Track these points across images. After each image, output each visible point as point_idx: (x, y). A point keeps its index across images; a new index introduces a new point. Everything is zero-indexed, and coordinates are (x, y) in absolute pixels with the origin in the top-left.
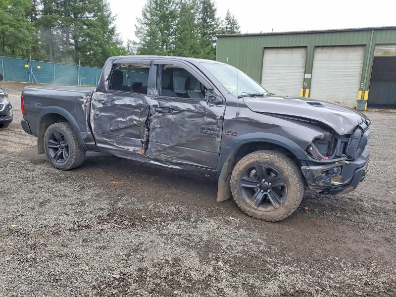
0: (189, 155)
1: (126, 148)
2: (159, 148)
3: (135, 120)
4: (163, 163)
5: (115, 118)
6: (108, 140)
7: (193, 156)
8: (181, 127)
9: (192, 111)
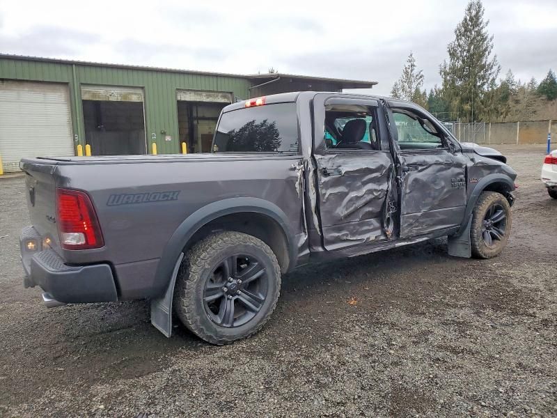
0: (441, 217)
1: (365, 237)
2: (411, 221)
3: (376, 190)
4: (410, 240)
5: (346, 194)
6: (340, 234)
7: (445, 217)
8: (432, 185)
9: (441, 164)
